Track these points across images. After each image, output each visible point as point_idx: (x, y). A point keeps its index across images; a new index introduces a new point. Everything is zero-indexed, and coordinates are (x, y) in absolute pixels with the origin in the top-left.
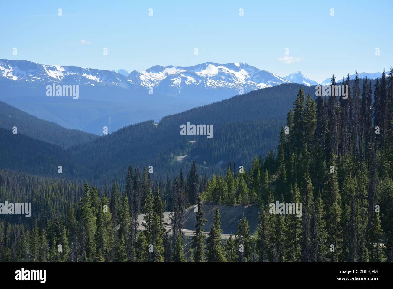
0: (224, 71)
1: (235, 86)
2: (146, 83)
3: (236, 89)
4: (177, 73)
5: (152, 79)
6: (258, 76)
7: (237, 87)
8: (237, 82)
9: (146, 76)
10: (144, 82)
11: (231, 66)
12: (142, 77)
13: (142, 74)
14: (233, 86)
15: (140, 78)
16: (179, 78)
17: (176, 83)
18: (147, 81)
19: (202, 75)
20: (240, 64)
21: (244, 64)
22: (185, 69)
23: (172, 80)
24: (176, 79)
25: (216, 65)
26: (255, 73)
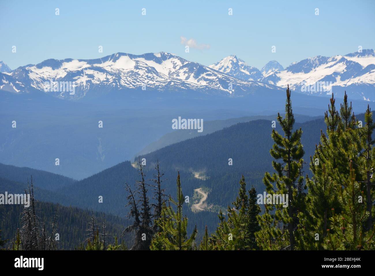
0: (141, 65)
1: (157, 84)
2: (38, 83)
3: (159, 88)
4: (80, 69)
5: (45, 77)
6: (185, 69)
7: (160, 85)
8: (159, 79)
9: (37, 74)
10: (35, 82)
11: (149, 56)
12: (32, 76)
13: (31, 72)
14: (154, 84)
15: (28, 76)
16: (83, 76)
17: (79, 83)
18: (38, 80)
19: (113, 71)
20: (161, 54)
21: (166, 54)
22: (90, 64)
23: (74, 78)
24: (78, 77)
25: (131, 56)
26: (181, 65)
